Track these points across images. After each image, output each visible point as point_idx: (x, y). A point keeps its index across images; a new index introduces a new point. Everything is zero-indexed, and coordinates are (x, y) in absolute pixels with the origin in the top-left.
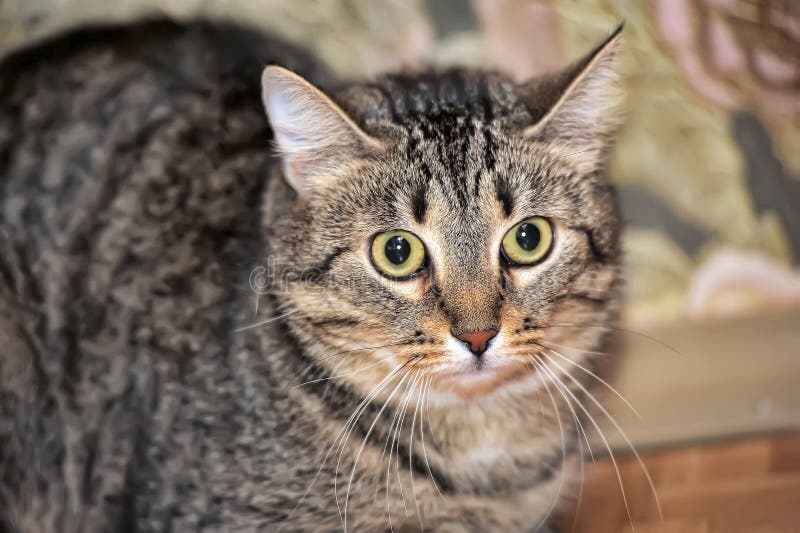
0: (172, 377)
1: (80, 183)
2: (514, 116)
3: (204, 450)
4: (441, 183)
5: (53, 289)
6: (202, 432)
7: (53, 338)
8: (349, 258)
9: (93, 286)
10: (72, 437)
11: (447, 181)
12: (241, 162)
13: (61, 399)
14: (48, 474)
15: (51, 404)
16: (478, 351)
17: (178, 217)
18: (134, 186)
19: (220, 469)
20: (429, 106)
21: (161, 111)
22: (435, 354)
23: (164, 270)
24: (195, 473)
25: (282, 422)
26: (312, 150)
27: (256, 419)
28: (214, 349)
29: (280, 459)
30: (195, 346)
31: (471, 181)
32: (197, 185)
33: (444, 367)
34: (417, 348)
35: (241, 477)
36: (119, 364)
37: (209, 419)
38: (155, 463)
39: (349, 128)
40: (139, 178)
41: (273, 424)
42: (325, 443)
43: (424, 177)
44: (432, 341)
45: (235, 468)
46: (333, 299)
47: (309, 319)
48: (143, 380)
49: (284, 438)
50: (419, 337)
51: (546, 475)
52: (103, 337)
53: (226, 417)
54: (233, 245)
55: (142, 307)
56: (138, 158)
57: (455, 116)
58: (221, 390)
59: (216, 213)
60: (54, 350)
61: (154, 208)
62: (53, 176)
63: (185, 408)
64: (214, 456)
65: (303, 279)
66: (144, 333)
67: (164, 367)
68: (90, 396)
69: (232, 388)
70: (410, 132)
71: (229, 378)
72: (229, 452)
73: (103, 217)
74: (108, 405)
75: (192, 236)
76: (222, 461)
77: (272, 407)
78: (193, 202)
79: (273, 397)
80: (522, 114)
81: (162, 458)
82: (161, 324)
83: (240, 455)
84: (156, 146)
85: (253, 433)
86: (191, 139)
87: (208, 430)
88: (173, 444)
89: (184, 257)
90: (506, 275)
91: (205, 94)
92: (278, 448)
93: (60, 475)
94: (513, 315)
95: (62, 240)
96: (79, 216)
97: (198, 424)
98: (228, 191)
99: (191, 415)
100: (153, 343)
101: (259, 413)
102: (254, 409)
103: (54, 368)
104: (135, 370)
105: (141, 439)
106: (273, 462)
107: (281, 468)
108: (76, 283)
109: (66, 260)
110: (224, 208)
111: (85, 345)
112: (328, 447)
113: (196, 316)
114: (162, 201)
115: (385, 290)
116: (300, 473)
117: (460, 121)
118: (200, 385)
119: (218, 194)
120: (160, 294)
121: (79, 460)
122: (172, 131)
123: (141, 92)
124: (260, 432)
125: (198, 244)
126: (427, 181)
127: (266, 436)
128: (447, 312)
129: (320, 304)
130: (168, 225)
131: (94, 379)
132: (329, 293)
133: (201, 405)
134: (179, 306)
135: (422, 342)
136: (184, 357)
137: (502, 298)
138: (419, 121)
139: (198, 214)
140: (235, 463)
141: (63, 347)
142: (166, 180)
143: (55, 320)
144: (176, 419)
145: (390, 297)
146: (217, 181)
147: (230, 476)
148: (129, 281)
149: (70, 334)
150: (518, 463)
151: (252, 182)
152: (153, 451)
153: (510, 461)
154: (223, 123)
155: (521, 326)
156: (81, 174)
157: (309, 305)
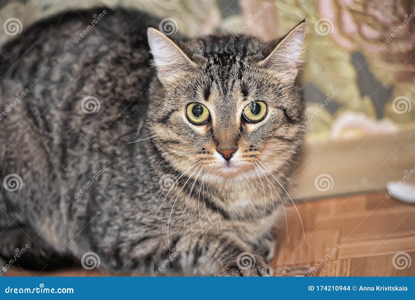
0: (108, 165)
1: (68, 80)
2: (256, 56)
3: (121, 198)
4: (217, 83)
5: (56, 126)
6: (121, 190)
7: (55, 148)
8: (176, 114)
9: (73, 125)
10: (64, 191)
11: (220, 83)
12: (140, 72)
13: (59, 175)
14: (53, 207)
15: (55, 177)
16: (228, 158)
17: (112, 96)
18: (92, 82)
19: (128, 206)
20: (220, 50)
21: (104, 48)
22: (209, 159)
23: (105, 119)
24: (117, 208)
25: (155, 187)
26: (167, 66)
27: (145, 185)
28: (126, 154)
29: (154, 203)
30: (118, 152)
31: (230, 84)
32: (120, 82)
33: (213, 164)
34: (202, 155)
35: (137, 210)
36: (85, 159)
37: (124, 185)
38: (99, 203)
39: (184, 57)
40: (94, 78)
41: (152, 188)
42: (173, 197)
43: (211, 81)
44: (209, 153)
45: (135, 206)
46: (170, 131)
47: (161, 140)
48: (95, 166)
49: (156, 194)
50: (204, 151)
51: (269, 213)
52: (77, 147)
53: (131, 184)
54: (135, 108)
55: (95, 135)
56: (93, 69)
57: (229, 55)
58: (129, 172)
59: (128, 95)
60: (56, 153)
61: (101, 92)
62: (56, 76)
63: (113, 179)
64: (125, 201)
65: (159, 122)
66: (96, 146)
67: (104, 161)
68: (72, 173)
69: (134, 171)
70: (209, 60)
71: (133, 167)
72: (133, 199)
73: (78, 95)
74: (80, 177)
75: (118, 104)
76: (129, 202)
77: (151, 180)
78: (118, 89)
79: (152, 176)
80: (260, 55)
81: (103, 200)
82: (104, 142)
83: (137, 200)
84: (102, 64)
85: (143, 191)
86: (117, 61)
87: (123, 189)
88: (108, 195)
89: (114, 113)
90: (243, 126)
91: (123, 41)
92: (153, 198)
93: (58, 208)
94: (244, 144)
95: (60, 105)
96: (67, 94)
97: (119, 187)
98: (134, 85)
99: (116, 182)
100: (100, 150)
101: (146, 182)
102: (143, 181)
103: (56, 161)
104: (91, 162)
105: (93, 192)
106: (151, 204)
107: (155, 207)
108: (66, 123)
109: (61, 113)
110: (132, 93)
111: (70, 151)
112: (175, 198)
113: (119, 139)
114: (105, 88)
115: (190, 129)
116: (163, 209)
117: (231, 57)
118: (120, 169)
119: (129, 86)
120: (103, 129)
121: (67, 202)
122: (109, 58)
123: (95, 40)
124: (146, 191)
125: (120, 108)
126: (212, 83)
127: (148, 192)
128: (215, 140)
129: (165, 134)
130: (107, 99)
131: (73, 166)
132: (168, 129)
133: (120, 178)
134: (112, 134)
135: (204, 153)
136: (113, 156)
137: (240, 136)
138: (213, 56)
139: (120, 95)
140: (135, 204)
141: (60, 152)
142: (106, 79)
143: (57, 140)
144: (109, 184)
145: (193, 132)
146: (129, 80)
147: (133, 209)
148: (89, 123)
149: (63, 146)
150: (256, 207)
151: (145, 81)
152: (99, 198)
153: (253, 206)
154: (131, 54)
155: (248, 149)
156: (69, 75)
157: (161, 134)
